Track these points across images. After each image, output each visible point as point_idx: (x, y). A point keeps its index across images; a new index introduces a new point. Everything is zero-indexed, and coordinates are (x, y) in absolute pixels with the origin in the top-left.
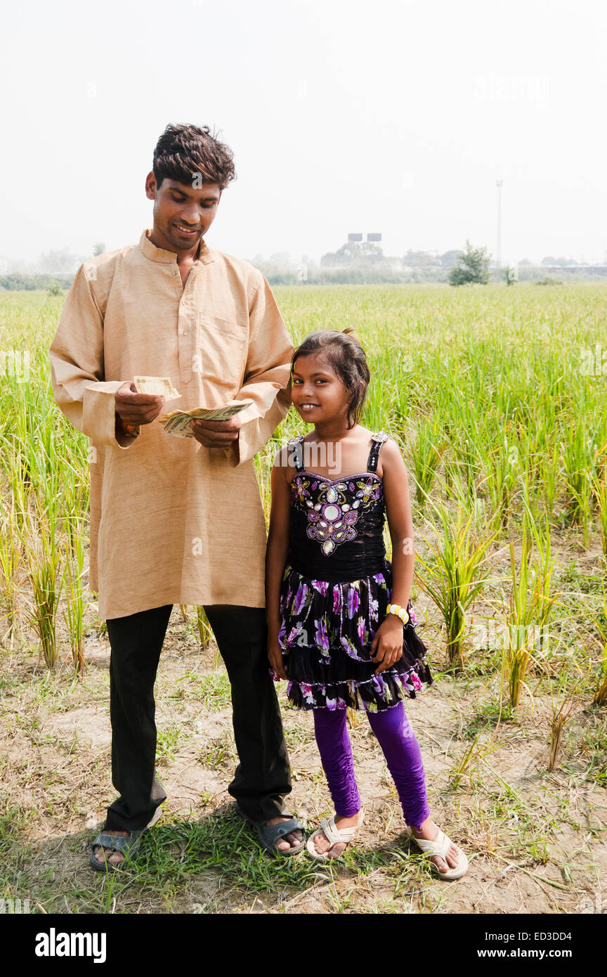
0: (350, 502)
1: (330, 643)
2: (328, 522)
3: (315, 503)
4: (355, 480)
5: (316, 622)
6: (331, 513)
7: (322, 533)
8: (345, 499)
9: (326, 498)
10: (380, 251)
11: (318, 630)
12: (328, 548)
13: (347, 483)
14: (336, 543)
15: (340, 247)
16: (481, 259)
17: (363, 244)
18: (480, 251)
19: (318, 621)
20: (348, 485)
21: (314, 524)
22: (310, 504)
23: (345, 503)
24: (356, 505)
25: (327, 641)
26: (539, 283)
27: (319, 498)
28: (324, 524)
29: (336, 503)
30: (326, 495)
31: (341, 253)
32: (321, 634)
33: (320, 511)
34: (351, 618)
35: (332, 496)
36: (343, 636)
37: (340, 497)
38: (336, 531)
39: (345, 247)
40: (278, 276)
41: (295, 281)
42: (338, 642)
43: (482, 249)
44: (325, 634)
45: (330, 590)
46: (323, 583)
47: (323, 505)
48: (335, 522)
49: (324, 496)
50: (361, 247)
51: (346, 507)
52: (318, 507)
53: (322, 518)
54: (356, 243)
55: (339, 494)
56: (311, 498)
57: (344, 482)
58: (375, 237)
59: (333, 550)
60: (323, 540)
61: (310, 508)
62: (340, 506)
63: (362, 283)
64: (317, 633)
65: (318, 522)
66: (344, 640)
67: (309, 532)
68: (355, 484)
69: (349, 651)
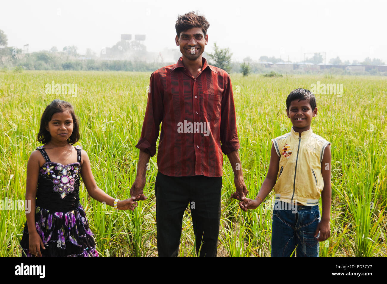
0: (72, 175)
1: (65, 239)
2: (64, 184)
3: (57, 175)
4: (74, 165)
5: (58, 231)
6: (65, 180)
7: (61, 189)
8: (70, 173)
9: (62, 173)
10: (144, 47)
11: (59, 234)
12: (63, 196)
13: (71, 166)
14: (67, 193)
15: (115, 44)
16: (225, 57)
17: (132, 42)
18: (224, 51)
19: (59, 230)
20: (71, 167)
21: (57, 185)
22: (54, 176)
23: (70, 175)
24: (74, 176)
25: (64, 238)
26: (266, 76)
27: (59, 173)
28: (62, 185)
29: (67, 175)
30: (62, 172)
31: (115, 48)
32: (61, 236)
33: (60, 179)
34: (73, 227)
35: (65, 172)
36: (70, 236)
37: (68, 172)
38: (67, 188)
39: (118, 44)
40: (70, 63)
41: (82, 68)
42: (68, 238)
43: (226, 49)
44: (63, 235)
45: (64, 216)
46: (60, 213)
47: (61, 176)
48: (66, 184)
49: (61, 173)
50: (131, 45)
51: (71, 177)
52: (59, 177)
53: (61, 182)
54: (127, 41)
55: (68, 171)
56: (55, 173)
57: (70, 166)
58: (141, 38)
59: (66, 196)
60: (62, 193)
61: (55, 178)
62: (68, 176)
63: (132, 71)
64: (59, 235)
65: (59, 184)
66: (71, 238)
67: (55, 189)
68: (74, 167)
69: (73, 242)
